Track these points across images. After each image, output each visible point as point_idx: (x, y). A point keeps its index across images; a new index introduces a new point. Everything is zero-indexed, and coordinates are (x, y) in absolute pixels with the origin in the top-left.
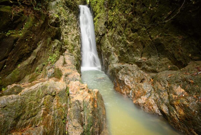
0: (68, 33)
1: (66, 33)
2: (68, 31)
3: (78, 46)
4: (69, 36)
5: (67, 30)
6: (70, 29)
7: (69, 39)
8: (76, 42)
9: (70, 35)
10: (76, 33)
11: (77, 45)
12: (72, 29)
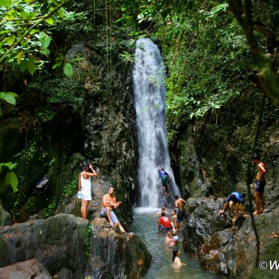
0: (102, 126)
1: (97, 127)
2: (101, 121)
3: (125, 157)
4: (105, 135)
5: (100, 118)
6: (106, 114)
7: (104, 141)
8: (122, 146)
9: (106, 129)
10: (122, 123)
11: (125, 153)
12: (113, 113)
